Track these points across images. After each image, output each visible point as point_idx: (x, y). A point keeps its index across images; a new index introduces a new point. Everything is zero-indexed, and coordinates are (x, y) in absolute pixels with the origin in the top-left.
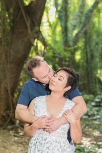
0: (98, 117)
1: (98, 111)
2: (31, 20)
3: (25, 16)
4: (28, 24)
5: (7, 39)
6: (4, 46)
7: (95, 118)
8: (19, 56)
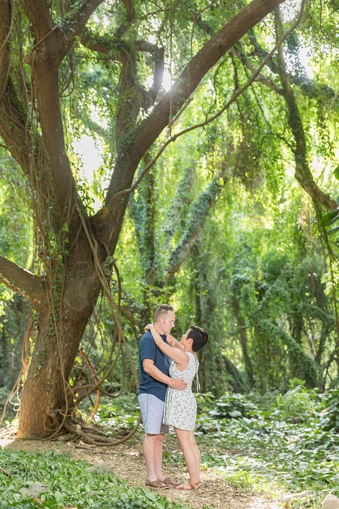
0: (223, 433)
1: (223, 425)
2: (99, 242)
3: (88, 236)
4: (95, 251)
5: (58, 279)
6: (53, 290)
7: (217, 435)
8: (80, 309)
